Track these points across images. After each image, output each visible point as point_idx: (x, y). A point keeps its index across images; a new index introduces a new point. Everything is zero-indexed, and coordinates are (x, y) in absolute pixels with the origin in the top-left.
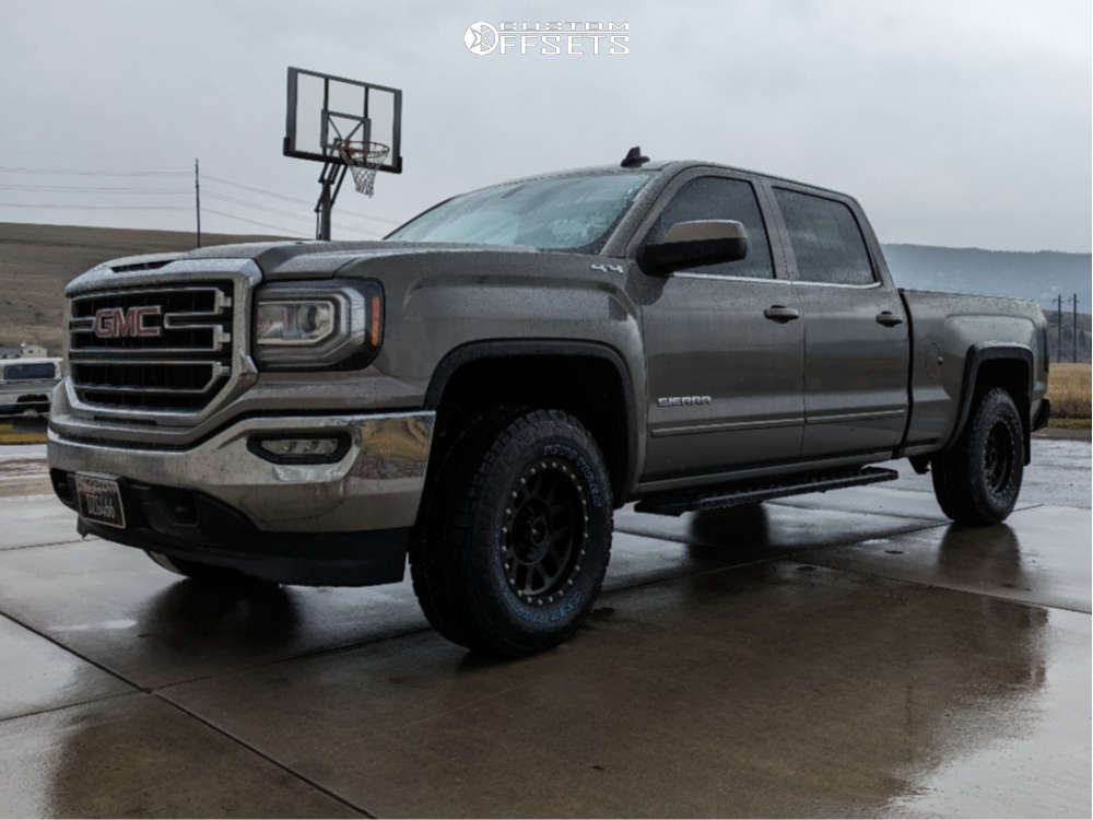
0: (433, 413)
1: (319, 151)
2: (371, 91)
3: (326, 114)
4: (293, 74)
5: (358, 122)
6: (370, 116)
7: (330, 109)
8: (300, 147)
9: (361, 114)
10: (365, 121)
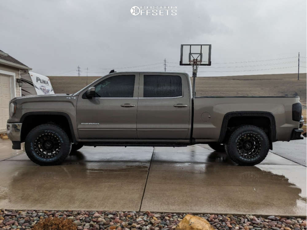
0: (21, 124)
1: (188, 63)
2: (202, 46)
3: (190, 54)
4: (182, 46)
5: (199, 55)
6: (202, 52)
7: (191, 52)
8: (183, 63)
9: (200, 53)
10: (201, 54)
